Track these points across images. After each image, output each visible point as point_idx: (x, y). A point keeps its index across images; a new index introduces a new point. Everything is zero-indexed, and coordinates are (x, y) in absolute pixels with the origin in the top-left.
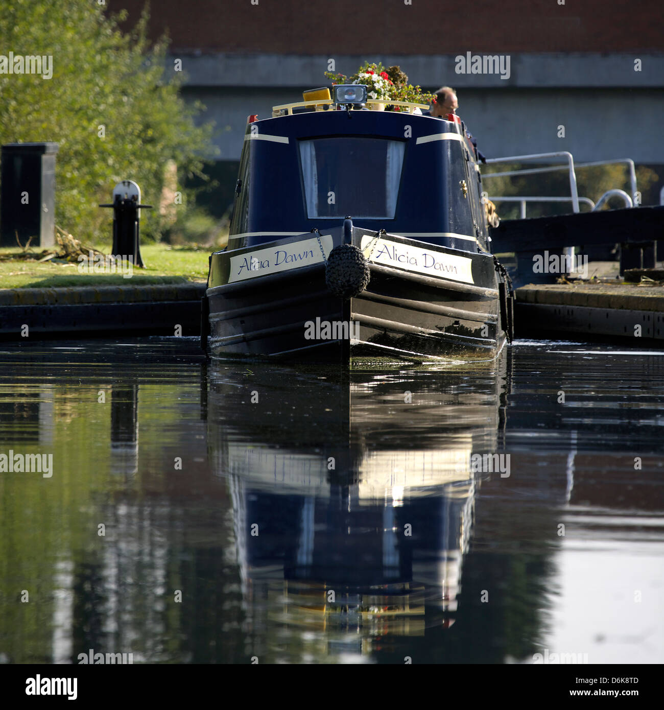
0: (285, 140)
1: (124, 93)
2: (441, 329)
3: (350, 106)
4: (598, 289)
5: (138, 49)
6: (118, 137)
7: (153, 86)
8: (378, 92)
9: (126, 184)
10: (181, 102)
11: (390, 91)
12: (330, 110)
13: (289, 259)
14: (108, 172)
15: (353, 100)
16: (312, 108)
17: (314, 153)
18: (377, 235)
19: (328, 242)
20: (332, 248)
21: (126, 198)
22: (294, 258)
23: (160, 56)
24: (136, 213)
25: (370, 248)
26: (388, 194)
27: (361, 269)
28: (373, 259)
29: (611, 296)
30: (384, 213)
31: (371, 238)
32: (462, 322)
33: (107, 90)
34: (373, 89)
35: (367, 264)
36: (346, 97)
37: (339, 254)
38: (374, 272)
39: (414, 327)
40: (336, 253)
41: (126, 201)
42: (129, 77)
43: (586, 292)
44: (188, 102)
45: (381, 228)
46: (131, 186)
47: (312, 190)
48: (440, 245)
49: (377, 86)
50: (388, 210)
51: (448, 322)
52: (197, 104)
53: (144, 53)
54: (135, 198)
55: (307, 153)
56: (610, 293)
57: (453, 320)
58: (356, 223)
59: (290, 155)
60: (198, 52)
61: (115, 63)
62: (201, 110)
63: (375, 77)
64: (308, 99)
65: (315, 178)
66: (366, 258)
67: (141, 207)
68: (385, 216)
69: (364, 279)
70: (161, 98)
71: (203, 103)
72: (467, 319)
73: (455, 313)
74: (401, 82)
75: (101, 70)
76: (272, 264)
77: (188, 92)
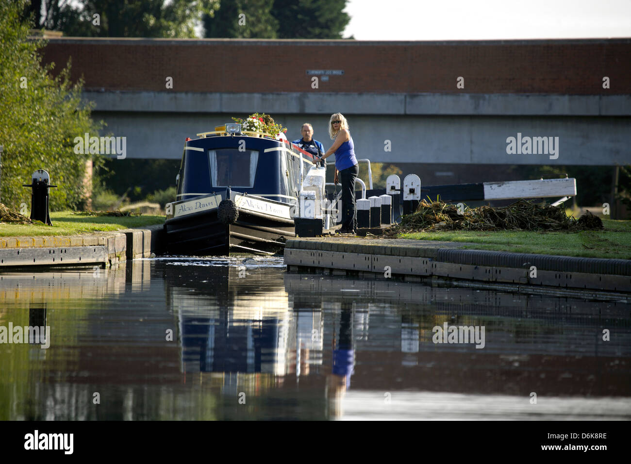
0: (202, 150)
1: (53, 114)
2: (274, 240)
3: (233, 134)
4: (338, 240)
5: (63, 87)
6: (48, 143)
7: (73, 111)
8: (256, 128)
9: (41, 172)
10: (91, 121)
11: (263, 127)
12: (227, 136)
13: (202, 206)
14: (42, 165)
15: (235, 131)
16: (219, 134)
17: (216, 156)
18: (243, 195)
19: (219, 198)
20: (221, 201)
21: (40, 180)
22: (204, 205)
23: (78, 91)
24: (47, 191)
25: (239, 201)
26: (250, 175)
27: (235, 211)
28: (241, 207)
29: (346, 244)
30: (249, 185)
31: (240, 196)
32: (284, 237)
33: (42, 112)
34: (254, 126)
35: (237, 209)
36: (231, 130)
37: (224, 204)
38: (241, 213)
39: (261, 239)
40: (223, 203)
41: (40, 182)
42: (57, 105)
43: (331, 242)
44: (96, 121)
45: (245, 191)
46: (43, 173)
47: (214, 173)
48: (275, 200)
49: (256, 125)
50: (251, 183)
51: (277, 237)
52: (102, 122)
53: (67, 90)
54: (46, 181)
55: (213, 156)
56: (345, 243)
57: (280, 236)
58: (233, 189)
59: (204, 157)
60: (103, 90)
61: (46, 96)
62: (104, 126)
63: (255, 120)
64: (217, 130)
65: (216, 168)
66: (237, 205)
67: (50, 186)
68: (249, 186)
69: (236, 216)
70: (78, 118)
71: (105, 122)
72: (287, 235)
73: (281, 232)
74: (271, 123)
75: (40, 99)
76: (194, 208)
77: (96, 115)
